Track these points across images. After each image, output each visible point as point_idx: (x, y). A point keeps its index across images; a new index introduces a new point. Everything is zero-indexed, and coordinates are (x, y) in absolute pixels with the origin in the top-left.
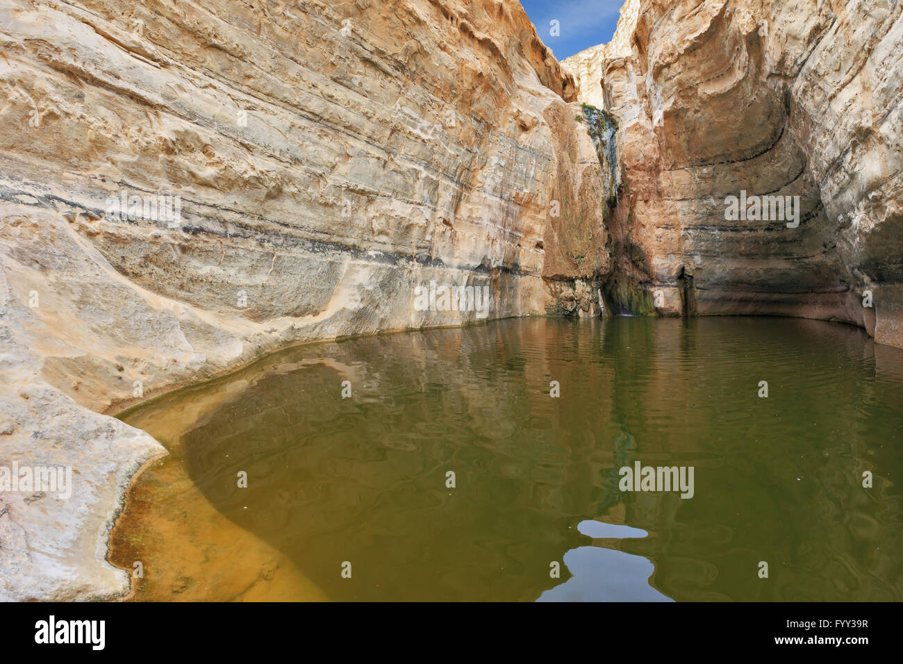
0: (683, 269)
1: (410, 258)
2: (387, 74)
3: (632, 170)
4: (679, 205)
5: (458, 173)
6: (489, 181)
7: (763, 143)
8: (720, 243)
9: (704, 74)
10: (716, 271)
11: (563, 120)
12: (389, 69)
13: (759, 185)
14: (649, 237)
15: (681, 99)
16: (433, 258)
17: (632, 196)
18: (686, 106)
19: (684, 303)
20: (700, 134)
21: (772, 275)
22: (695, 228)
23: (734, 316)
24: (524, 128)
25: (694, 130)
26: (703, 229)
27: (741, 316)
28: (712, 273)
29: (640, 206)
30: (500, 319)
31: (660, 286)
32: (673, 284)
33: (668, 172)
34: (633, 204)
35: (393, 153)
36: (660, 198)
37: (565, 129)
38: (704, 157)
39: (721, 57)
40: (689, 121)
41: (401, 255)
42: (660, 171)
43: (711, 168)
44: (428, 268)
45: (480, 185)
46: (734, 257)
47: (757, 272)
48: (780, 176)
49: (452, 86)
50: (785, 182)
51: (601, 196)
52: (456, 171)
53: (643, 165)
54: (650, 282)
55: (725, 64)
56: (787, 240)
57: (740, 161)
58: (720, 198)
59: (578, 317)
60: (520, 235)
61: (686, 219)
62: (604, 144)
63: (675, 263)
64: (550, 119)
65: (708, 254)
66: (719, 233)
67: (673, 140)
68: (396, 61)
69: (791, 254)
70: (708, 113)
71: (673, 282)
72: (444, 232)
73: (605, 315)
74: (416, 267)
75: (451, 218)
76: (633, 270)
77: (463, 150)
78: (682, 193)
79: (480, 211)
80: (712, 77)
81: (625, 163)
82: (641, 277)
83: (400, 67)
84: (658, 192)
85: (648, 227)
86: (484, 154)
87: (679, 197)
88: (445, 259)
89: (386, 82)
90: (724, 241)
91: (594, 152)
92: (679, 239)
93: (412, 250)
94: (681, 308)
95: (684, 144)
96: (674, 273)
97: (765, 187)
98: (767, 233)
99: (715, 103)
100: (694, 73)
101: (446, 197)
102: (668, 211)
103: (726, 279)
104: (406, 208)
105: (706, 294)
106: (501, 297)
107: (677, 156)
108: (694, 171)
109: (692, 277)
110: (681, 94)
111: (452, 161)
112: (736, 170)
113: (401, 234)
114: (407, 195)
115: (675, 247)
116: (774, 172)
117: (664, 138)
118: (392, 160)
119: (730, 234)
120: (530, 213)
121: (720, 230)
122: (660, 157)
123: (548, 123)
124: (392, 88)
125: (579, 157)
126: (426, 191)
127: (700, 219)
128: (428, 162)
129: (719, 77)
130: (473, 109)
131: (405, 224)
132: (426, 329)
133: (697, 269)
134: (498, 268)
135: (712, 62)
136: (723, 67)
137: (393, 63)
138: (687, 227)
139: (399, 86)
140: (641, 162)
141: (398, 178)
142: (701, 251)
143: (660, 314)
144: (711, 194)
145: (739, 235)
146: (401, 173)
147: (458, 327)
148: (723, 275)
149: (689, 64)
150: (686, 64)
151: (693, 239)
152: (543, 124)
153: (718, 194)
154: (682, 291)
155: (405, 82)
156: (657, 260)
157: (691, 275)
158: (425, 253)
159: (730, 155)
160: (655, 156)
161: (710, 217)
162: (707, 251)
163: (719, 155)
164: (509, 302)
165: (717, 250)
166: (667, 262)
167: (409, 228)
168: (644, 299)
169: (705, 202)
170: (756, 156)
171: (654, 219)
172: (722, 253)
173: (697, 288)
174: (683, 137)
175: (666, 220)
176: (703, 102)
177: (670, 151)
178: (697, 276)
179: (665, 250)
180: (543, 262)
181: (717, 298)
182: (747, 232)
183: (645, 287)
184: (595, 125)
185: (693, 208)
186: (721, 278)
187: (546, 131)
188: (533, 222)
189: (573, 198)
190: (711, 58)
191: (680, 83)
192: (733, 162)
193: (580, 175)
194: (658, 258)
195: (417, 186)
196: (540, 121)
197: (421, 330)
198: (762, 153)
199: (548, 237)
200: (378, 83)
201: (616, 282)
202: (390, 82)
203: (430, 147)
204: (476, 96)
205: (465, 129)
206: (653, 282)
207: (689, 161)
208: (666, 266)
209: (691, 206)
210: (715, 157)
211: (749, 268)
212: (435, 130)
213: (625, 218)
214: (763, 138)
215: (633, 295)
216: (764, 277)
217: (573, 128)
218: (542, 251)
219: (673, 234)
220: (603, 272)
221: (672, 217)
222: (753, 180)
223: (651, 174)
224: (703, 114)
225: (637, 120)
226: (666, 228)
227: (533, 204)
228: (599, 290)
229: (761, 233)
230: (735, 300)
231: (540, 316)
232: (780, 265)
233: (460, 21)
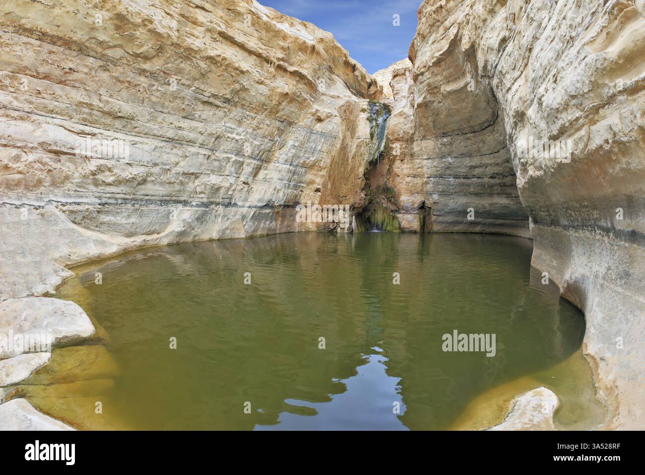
0: (424, 203)
1: (218, 204)
2: (218, 107)
3: (394, 141)
4: (425, 162)
5: (260, 154)
6: (283, 156)
7: (487, 121)
8: (454, 187)
9: (446, 78)
10: (450, 204)
11: (351, 112)
12: (219, 103)
13: (485, 148)
14: (401, 183)
15: (429, 95)
16: (232, 203)
17: (391, 157)
18: (432, 99)
19: (422, 224)
20: (442, 116)
21: (495, 207)
22: (435, 177)
23: (466, 233)
24: (320, 120)
25: (437, 115)
26: (441, 177)
27: (471, 233)
28: (447, 205)
29: (398, 163)
30: (280, 233)
31: (404, 213)
32: (415, 212)
33: (420, 142)
34: (392, 162)
35: (215, 150)
36: (412, 158)
37: (351, 118)
38: (445, 131)
39: (457, 66)
40: (435, 109)
41: (212, 203)
42: (414, 141)
43: (449, 138)
44: (228, 209)
45: (276, 159)
46: (466, 195)
47: (483, 205)
48: (499, 142)
49: (264, 104)
50: (502, 146)
51: (366, 159)
52: (259, 153)
53: (402, 137)
54: (398, 211)
55: (460, 70)
56: (507, 184)
57: (471, 133)
58: (456, 157)
59: (337, 232)
60: (303, 185)
61: (429, 171)
62: (377, 125)
63: (418, 199)
64: (342, 112)
65: (444, 193)
66: (453, 180)
67: (424, 121)
68: (225, 98)
69: (510, 194)
70: (448, 103)
71: (415, 211)
72: (242, 189)
73: (356, 231)
74: (221, 209)
75: (250, 181)
76: (388, 203)
77: (266, 140)
78: (428, 155)
79: (272, 175)
80: (451, 79)
81: (389, 137)
82: (393, 207)
83: (227, 101)
84: (411, 155)
85: (401, 176)
86: (284, 140)
87: (425, 157)
88: (240, 203)
89: (217, 112)
90: (457, 185)
91: (367, 131)
92: (423, 184)
93: (218, 200)
94: (419, 227)
95: (431, 124)
96: (416, 206)
97: (489, 150)
98: (491, 180)
99: (452, 97)
100: (439, 78)
101: (247, 170)
102: (417, 166)
103: (458, 209)
104: (218, 179)
105: (440, 219)
106: (282, 221)
107: (426, 131)
108: (438, 140)
109: (430, 208)
110: (430, 91)
111: (256, 148)
112: (468, 139)
113: (213, 193)
114: (220, 172)
115: (419, 189)
116: (494, 140)
117: (418, 120)
118: (214, 154)
119: (462, 180)
120: (313, 172)
121: (454, 178)
122: (415, 132)
123: (340, 115)
124: (220, 113)
125: (357, 135)
126: (234, 168)
127: (439, 171)
128: (238, 152)
129: (456, 79)
130: (278, 115)
131: (216, 187)
132: (222, 239)
133: (434, 203)
134: (280, 205)
135: (451, 70)
136: (459, 72)
137: (222, 100)
138: (429, 176)
139: (225, 112)
140: (401, 136)
141: (216, 163)
142: (438, 191)
143: (403, 231)
144: (449, 155)
145: (469, 181)
146: (219, 160)
147: (243, 238)
148: (456, 206)
149: (436, 72)
150: (433, 72)
151: (433, 184)
152: (336, 116)
153: (455, 155)
154: (422, 216)
155: (230, 109)
156: (404, 197)
157: (429, 206)
158: (227, 201)
159: (464, 129)
160: (411, 132)
161: (447, 170)
162: (443, 192)
163: (456, 130)
164: (289, 224)
165: (451, 191)
166: (411, 199)
167: (219, 189)
168: (392, 221)
169: (444, 160)
170: (483, 129)
171: (406, 171)
172: (455, 193)
173: (434, 215)
174: (430, 119)
175: (414, 172)
176: (444, 96)
177: (421, 128)
178: (434, 207)
179: (411, 191)
180: (318, 200)
181: (450, 221)
182: (475, 179)
183: (395, 213)
184: (374, 113)
185: (434, 164)
186: (454, 209)
187: (337, 120)
188: (316, 177)
189: (347, 160)
190: (451, 67)
191: (429, 85)
192: (466, 134)
193: (355, 146)
194: (405, 196)
195: (228, 166)
196: (334, 114)
197: (219, 240)
198: (487, 127)
199: (325, 185)
200: (211, 113)
201: (375, 210)
202: (220, 110)
203: (241, 143)
204: (281, 107)
205: (271, 128)
206: (400, 211)
207: (434, 134)
208: (410, 201)
209: (433, 163)
210: (453, 131)
211: (477, 202)
212: (247, 132)
213: (385, 171)
214: (486, 117)
215: (386, 218)
216: (488, 208)
217: (357, 116)
218: (319, 194)
219: (419, 181)
220: (356, 206)
221: (419, 170)
222: (481, 145)
223: (408, 143)
224: (444, 104)
225: (402, 109)
226: (414, 177)
227: (317, 166)
228: (354, 217)
229: (486, 180)
230: (466, 223)
231: (313, 231)
232: (502, 201)
233: (277, 63)
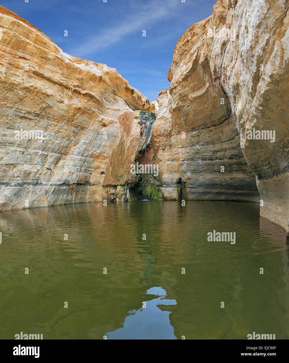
0: (180, 179)
1: (29, 184)
2: (31, 119)
3: (157, 137)
4: (180, 150)
5: (60, 149)
6: (76, 150)
7: (224, 116)
8: (202, 166)
9: (192, 88)
10: (200, 179)
11: (127, 120)
12: (32, 117)
13: (224, 137)
14: (163, 165)
15: (181, 102)
16: (39, 183)
17: (156, 148)
18: (183, 105)
19: (180, 194)
20: (191, 116)
21: (235, 181)
22: (188, 160)
23: (214, 200)
24: (104, 125)
25: (187, 115)
26: (192, 160)
27: (218, 200)
28: (198, 180)
29: (160, 152)
30: (75, 204)
31: (166, 187)
32: (174, 186)
33: (176, 136)
34: (156, 151)
35: (28, 148)
36: (170, 148)
37: (127, 123)
38: (193, 127)
39: (200, 78)
40: (185, 111)
41: (25, 183)
42: (171, 136)
43: (197, 132)
44: (36, 187)
45: (72, 152)
46: (211, 172)
47: (225, 179)
48: (234, 131)
49: (63, 116)
50: (236, 134)
51: (136, 149)
52: (59, 149)
53: (163, 134)
54: (161, 185)
55: (202, 81)
56: (242, 163)
57: (213, 126)
58: (202, 145)
59: (116, 201)
60: (91, 169)
61: (183, 156)
62: (146, 127)
63: (176, 177)
64: (121, 119)
65: (195, 172)
66: (201, 161)
67: (178, 121)
68: (35, 113)
69: (246, 170)
70: (194, 106)
71: (174, 185)
72: (46, 173)
73: (130, 200)
74: (31, 187)
75: (52, 167)
76: (154, 180)
77: (65, 140)
78: (182, 145)
79: (68, 163)
80: (196, 89)
81: (154, 134)
82: (158, 183)
83: (37, 115)
84: (170, 145)
85: (163, 161)
86: (78, 139)
87: (180, 146)
88: (44, 183)
89: (30, 123)
90: (205, 165)
91: (139, 130)
92: (179, 165)
93: (29, 181)
94: (178, 197)
95: (183, 122)
96: (174, 181)
97: (227, 138)
98: (230, 160)
99: (198, 101)
100: (187, 89)
101: (50, 160)
102: (174, 153)
103: (207, 183)
104: (30, 167)
105: (193, 190)
106: (76, 195)
107: (180, 128)
108: (189, 134)
109: (185, 182)
110: (181, 99)
111: (57, 145)
112: (211, 131)
113: (26, 176)
114: (31, 162)
115: (176, 169)
116: (230, 129)
117: (174, 121)
118: (27, 150)
119: (208, 162)
120: (99, 160)
121: (202, 160)
122: (172, 129)
123: (119, 122)
124: (32, 124)
125: (131, 134)
126: (40, 159)
127: (191, 155)
128: (44, 148)
129: (199, 88)
130: (73, 123)
131: (28, 172)
132: (32, 208)
133: (188, 179)
134: (74, 184)
135: (196, 82)
136: (201, 83)
137: (34, 115)
138: (183, 159)
139: (36, 122)
140: (162, 133)
141: (28, 157)
142: (191, 170)
143: (165, 199)
144: (197, 143)
145: (213, 162)
146: (30, 154)
147: (46, 207)
148: (205, 181)
149: (184, 85)
150: (183, 86)
151: (187, 165)
152: (116, 122)
153: (202, 143)
154: (179, 189)
155: (39, 120)
156: (166, 175)
157: (185, 181)
158: (35, 181)
159: (207, 124)
160: (169, 129)
161: (197, 154)
162: (194, 170)
163: (201, 125)
164: (81, 197)
165: (200, 169)
166: (171, 176)
167: (29, 174)
168: (158, 193)
169: (194, 147)
170: (221, 123)
171: (166, 157)
172: (204, 171)
173: (188, 187)
174: (182, 119)
175: (172, 157)
176: (191, 101)
177: (177, 126)
178: (188, 182)
179: (170, 171)
180: (103, 179)
181: (201, 192)
182: (218, 160)
183: (159, 187)
184: (144, 119)
185: (187, 151)
186: (203, 182)
187: (118, 125)
188: (101, 164)
189: (124, 151)
190: (195, 80)
191: (180, 95)
192: (209, 127)
193: (129, 141)
194: (166, 174)
195: (36, 158)
196: (115, 121)
197: (29, 208)
198: (224, 121)
199: (107, 169)
200: (26, 124)
201: (145, 186)
202: (32, 122)
203: (46, 142)
204: (76, 117)
205: (68, 132)
206: (163, 185)
207: (186, 129)
208: (170, 178)
209: (186, 150)
210: (199, 126)
211: (220, 177)
212: (51, 135)
213: (152, 158)
214: (223, 113)
215: (153, 191)
216: (230, 181)
217: (131, 122)
218: (104, 175)
219: (176, 163)
220: (129, 182)
221: (176, 156)
222: (220, 135)
223: (167, 137)
224: (191, 107)
225: (163, 114)
226: (172, 161)
227: (101, 156)
228: (128, 190)
229: (226, 160)
230: (213, 193)
231: (99, 202)
232: (240, 176)
233: (74, 89)
